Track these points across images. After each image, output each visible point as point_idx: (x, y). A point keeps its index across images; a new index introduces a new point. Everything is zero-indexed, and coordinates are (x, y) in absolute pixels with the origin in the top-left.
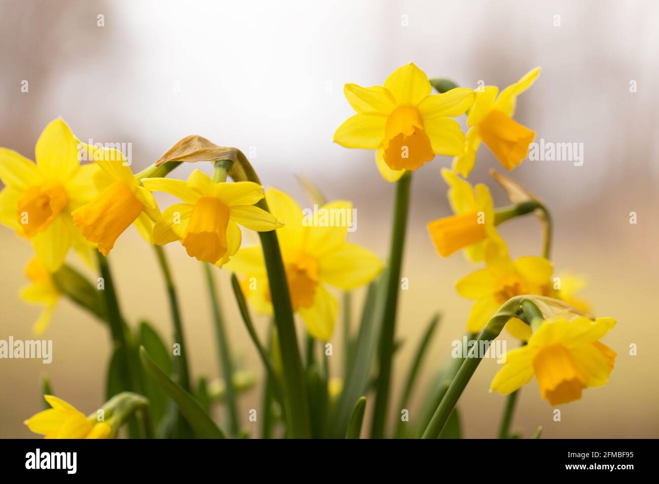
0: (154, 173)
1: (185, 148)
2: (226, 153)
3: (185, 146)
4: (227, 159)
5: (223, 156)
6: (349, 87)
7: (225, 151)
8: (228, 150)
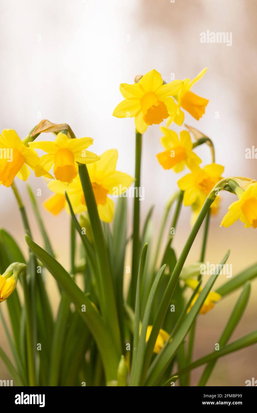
0: (28, 140)
1: (43, 126)
2: (64, 126)
3: (43, 124)
4: (65, 129)
5: (63, 128)
6: (122, 86)
7: (63, 125)
8: (64, 125)
